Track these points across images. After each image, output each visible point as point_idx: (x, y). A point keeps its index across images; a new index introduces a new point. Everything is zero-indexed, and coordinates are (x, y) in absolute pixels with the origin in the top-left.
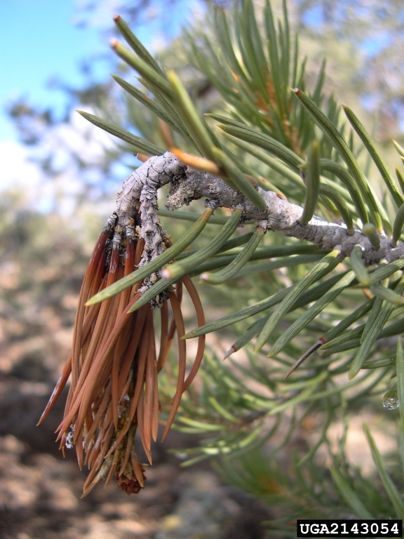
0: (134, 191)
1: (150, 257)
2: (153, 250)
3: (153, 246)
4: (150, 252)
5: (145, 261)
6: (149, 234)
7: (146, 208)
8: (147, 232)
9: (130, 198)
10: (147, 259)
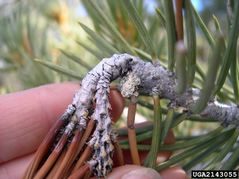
0: (92, 83)
1: (101, 136)
2: (104, 130)
3: (105, 127)
4: (101, 132)
5: (96, 140)
6: (102, 116)
7: (102, 95)
8: (101, 115)
9: (89, 90)
10: (98, 137)
